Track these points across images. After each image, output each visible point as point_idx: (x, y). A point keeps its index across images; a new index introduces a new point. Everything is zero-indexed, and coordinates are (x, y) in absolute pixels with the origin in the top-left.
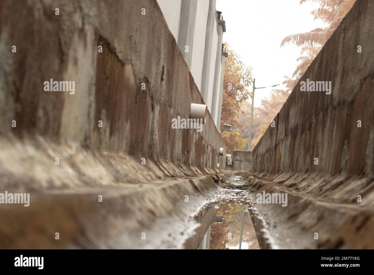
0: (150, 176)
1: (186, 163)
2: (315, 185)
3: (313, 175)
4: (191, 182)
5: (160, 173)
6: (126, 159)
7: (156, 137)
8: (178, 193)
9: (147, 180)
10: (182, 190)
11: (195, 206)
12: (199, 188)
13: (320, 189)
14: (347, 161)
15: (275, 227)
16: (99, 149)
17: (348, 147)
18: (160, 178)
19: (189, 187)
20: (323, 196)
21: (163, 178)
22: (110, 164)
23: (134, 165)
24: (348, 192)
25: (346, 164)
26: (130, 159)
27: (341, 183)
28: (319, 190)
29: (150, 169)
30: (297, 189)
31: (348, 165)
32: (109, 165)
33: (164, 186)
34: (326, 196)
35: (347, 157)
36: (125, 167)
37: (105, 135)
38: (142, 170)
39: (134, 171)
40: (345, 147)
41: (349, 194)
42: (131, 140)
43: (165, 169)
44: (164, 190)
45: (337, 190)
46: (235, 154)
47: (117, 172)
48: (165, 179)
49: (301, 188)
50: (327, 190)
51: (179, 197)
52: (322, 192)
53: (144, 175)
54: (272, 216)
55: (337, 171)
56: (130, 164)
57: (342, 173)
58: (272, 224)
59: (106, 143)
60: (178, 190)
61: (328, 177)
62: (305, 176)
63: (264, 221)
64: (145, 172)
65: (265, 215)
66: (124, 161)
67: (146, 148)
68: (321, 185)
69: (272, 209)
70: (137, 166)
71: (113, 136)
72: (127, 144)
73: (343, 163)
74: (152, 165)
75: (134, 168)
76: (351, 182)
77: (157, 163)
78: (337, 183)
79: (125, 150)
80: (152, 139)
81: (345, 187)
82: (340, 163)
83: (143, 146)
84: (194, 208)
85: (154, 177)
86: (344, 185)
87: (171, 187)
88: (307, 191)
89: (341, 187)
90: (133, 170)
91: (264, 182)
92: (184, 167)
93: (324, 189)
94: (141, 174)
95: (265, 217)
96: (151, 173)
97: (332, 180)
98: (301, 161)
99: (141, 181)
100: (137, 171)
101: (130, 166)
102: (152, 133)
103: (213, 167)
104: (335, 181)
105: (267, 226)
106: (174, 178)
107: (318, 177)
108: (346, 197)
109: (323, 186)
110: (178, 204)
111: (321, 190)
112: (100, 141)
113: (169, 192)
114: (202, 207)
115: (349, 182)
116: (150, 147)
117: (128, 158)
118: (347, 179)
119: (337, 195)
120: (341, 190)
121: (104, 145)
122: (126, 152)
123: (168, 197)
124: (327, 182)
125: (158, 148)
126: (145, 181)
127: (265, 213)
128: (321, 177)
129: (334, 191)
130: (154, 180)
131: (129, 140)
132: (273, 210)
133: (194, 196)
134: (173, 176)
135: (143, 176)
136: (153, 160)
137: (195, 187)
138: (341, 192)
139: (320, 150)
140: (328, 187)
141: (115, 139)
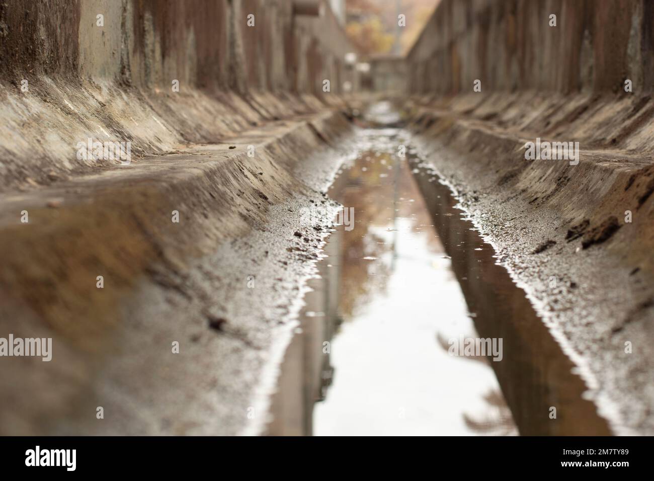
0: (237, 122)
1: (294, 90)
2: (535, 114)
3: (528, 95)
4: (311, 126)
5: (253, 116)
6: (193, 96)
7: (240, 50)
8: (293, 149)
9: (234, 131)
10: (299, 144)
11: (325, 172)
12: (325, 136)
13: (546, 120)
14: (591, 68)
15: (476, 199)
16: (146, 85)
17: (591, 42)
18: (254, 124)
19: (308, 137)
20: (553, 134)
21: (260, 123)
22: (168, 110)
23: (209, 107)
24: (600, 125)
25: (590, 73)
26: (200, 96)
27: (584, 109)
28: (544, 124)
29: (235, 110)
30: (501, 124)
31: (594, 76)
32: (166, 112)
33: (269, 141)
34: (559, 135)
35: (592, 61)
36: (194, 112)
37: (154, 57)
38: (223, 114)
39: (209, 118)
40: (586, 42)
41: (603, 129)
42: (199, 60)
43: (261, 106)
44: (269, 147)
45: (578, 122)
46: (374, 63)
47: (183, 123)
48: (264, 125)
49: (508, 121)
50: (559, 124)
51: (295, 159)
52: (550, 127)
53: (227, 122)
54: (466, 177)
55: (573, 86)
56: (202, 106)
57: (584, 90)
58: (470, 194)
59: (157, 73)
60: (292, 145)
61: (556, 99)
62: (512, 98)
63: (452, 188)
64: (229, 118)
65: (452, 177)
66: (190, 101)
67: (224, 72)
68: (547, 114)
69: (463, 164)
70: (214, 107)
71: (167, 58)
72: (191, 69)
73: (584, 71)
74: (238, 102)
75: (210, 112)
76: (602, 107)
77: (246, 98)
78: (576, 109)
79: (190, 82)
80: (234, 56)
81: (592, 116)
82: (578, 71)
83: (219, 69)
84: (324, 174)
85: (244, 123)
86: (591, 112)
87: (279, 141)
88: (523, 126)
89: (585, 116)
90: (208, 115)
91: (437, 113)
92: (292, 98)
93: (554, 120)
94: (223, 121)
95: (453, 180)
96: (239, 118)
97: (565, 104)
98: (501, 70)
99: (225, 134)
100: (215, 118)
101: (201, 109)
102: (233, 44)
103: (338, 90)
104: (572, 106)
105: (461, 200)
106: (279, 122)
107: (538, 100)
108: (598, 134)
109: (550, 116)
110: (297, 171)
111: (548, 124)
112: (147, 70)
113: (278, 151)
114: (336, 170)
115: (599, 106)
116: (232, 69)
117: (196, 94)
118: (595, 100)
119: (581, 130)
120: (585, 121)
121: (153, 77)
122: (192, 85)
123: (279, 161)
124: (557, 109)
125: (244, 70)
126: (231, 134)
127: (451, 173)
128: (544, 99)
129: (573, 125)
130: (246, 130)
131: (195, 60)
132: (465, 167)
133: (319, 151)
134: (276, 119)
135: (227, 125)
136: (238, 93)
137: (319, 136)
138: (587, 126)
139: (537, 50)
140: (560, 116)
141: (171, 62)
